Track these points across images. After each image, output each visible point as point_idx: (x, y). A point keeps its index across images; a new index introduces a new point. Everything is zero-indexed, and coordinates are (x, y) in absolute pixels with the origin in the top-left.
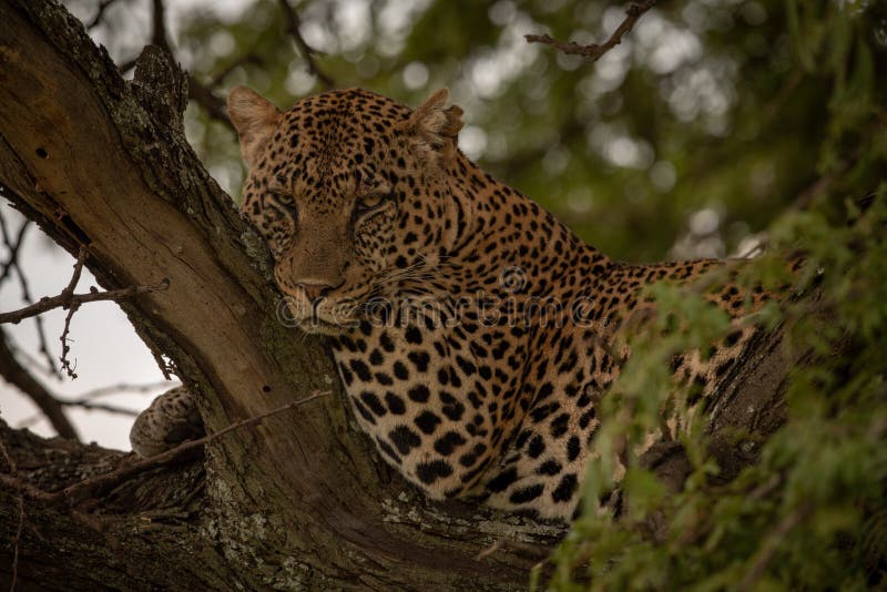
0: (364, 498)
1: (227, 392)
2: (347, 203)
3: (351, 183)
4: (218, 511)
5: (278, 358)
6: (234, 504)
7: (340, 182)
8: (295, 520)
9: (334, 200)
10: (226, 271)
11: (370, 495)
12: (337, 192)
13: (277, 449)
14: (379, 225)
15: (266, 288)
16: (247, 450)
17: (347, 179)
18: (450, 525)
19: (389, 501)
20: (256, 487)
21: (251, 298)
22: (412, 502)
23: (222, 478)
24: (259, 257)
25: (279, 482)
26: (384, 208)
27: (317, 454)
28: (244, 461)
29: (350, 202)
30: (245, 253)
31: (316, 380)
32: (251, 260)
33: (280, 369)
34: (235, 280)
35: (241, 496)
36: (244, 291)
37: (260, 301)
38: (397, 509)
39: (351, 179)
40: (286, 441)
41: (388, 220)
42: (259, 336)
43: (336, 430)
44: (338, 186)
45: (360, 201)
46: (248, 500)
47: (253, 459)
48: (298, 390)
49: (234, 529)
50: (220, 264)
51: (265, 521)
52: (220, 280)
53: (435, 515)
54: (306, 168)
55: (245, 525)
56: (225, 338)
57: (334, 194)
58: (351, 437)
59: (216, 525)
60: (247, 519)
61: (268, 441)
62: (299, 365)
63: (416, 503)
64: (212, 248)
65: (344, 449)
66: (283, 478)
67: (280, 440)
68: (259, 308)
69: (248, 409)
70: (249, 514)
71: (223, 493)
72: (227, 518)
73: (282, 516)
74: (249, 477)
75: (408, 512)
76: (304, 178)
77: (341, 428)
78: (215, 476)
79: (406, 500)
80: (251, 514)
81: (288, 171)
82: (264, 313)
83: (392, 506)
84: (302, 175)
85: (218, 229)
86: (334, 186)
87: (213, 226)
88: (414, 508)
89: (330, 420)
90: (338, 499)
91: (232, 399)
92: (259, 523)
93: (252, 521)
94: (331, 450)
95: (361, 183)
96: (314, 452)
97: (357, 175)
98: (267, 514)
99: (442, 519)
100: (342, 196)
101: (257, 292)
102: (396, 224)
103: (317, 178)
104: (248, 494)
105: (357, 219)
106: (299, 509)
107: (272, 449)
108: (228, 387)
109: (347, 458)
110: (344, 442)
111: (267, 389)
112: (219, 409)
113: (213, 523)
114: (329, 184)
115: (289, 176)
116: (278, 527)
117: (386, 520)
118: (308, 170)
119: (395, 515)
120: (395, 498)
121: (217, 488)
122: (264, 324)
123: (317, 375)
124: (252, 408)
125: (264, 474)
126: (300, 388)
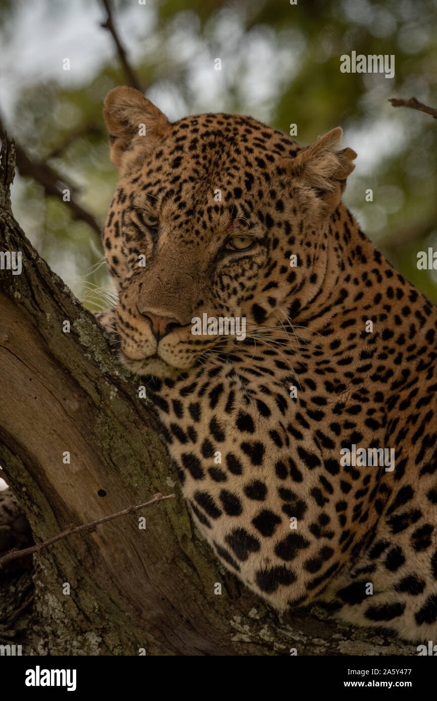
0: (211, 615)
1: (58, 496)
2: (215, 239)
3: (225, 218)
4: (48, 629)
5: (114, 459)
6: (66, 621)
7: (214, 215)
8: (133, 639)
9: (202, 232)
10: (56, 362)
11: (217, 612)
12: (208, 224)
13: (113, 562)
14: (244, 270)
15: (101, 380)
16: (80, 561)
17: (222, 213)
18: (306, 645)
19: (238, 619)
20: (90, 602)
21: (85, 391)
22: (264, 620)
23: (51, 592)
24: (93, 348)
25: (115, 596)
26: (253, 252)
27: (158, 565)
28: (77, 574)
29: (219, 239)
30: (78, 342)
31: (156, 483)
32: (85, 349)
33: (118, 471)
34: (67, 372)
35: (74, 613)
36: (77, 384)
37: (95, 396)
38: (247, 628)
39: (226, 213)
40: (123, 551)
41: (255, 267)
42: (94, 434)
43: (179, 539)
44: (210, 218)
45: (229, 240)
46: (81, 617)
47: (86, 571)
48: (136, 494)
49: (66, 649)
50: (50, 354)
51: (100, 640)
52: (51, 371)
53: (289, 634)
54: (180, 191)
55: (79, 644)
56: (55, 436)
57: (204, 226)
58: (195, 546)
59: (45, 645)
60: (79, 638)
61: (103, 552)
62: (138, 467)
63: (268, 620)
64: (42, 336)
65: (188, 560)
66: (120, 593)
67: (117, 550)
68: (93, 402)
69: (81, 515)
70: (82, 632)
71: (54, 609)
72: (59, 637)
73: (119, 635)
74: (82, 591)
75: (259, 630)
76: (176, 200)
77: (184, 537)
78: (44, 590)
79: (258, 617)
80: (85, 633)
81: (160, 190)
82: (99, 408)
83: (242, 624)
84: (174, 197)
85: (48, 315)
86: (206, 217)
87: (42, 311)
88: (266, 626)
89: (172, 528)
90: (182, 616)
91: (63, 504)
92: (93, 642)
93: (85, 640)
94: (173, 561)
95: (236, 220)
96: (154, 563)
97: (233, 211)
98: (102, 632)
99: (297, 638)
100: (212, 230)
101: (92, 385)
102: (262, 272)
103: (190, 204)
104: (81, 611)
105: (222, 258)
106: (138, 626)
107: (108, 560)
108: (59, 491)
109: (190, 570)
110: (188, 552)
111: (102, 493)
112: (49, 515)
113: (42, 642)
114: (201, 213)
115: (161, 196)
116: (115, 647)
117: (235, 639)
118: (183, 194)
119: (245, 634)
120: (245, 615)
121: (46, 603)
122: (99, 421)
123: (158, 478)
124: (85, 514)
125: (100, 588)
126: (138, 492)
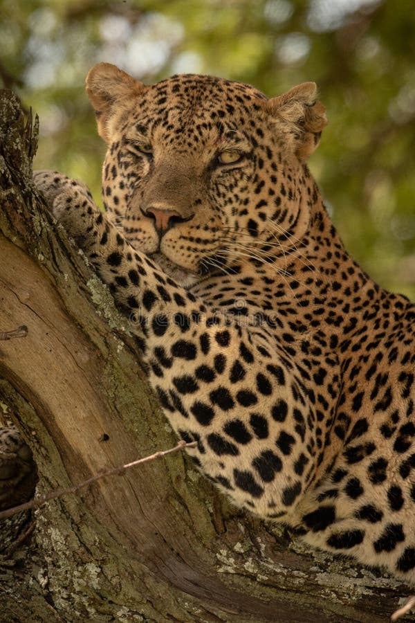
0: (198, 549)
1: (65, 440)
2: (207, 151)
3: (214, 133)
4: (48, 560)
5: (118, 406)
6: (67, 553)
7: (204, 131)
8: (130, 570)
9: (195, 144)
10: (71, 318)
11: (204, 545)
12: (199, 138)
13: (112, 498)
15: (110, 335)
16: (82, 499)
17: (211, 128)
18: (286, 577)
19: (224, 552)
20: (90, 535)
21: (95, 345)
22: (248, 553)
23: (55, 527)
24: (103, 306)
25: (113, 530)
26: (243, 165)
27: (153, 503)
28: (80, 510)
29: (210, 151)
30: (90, 300)
31: (155, 429)
32: (96, 307)
33: (121, 418)
34: (80, 327)
35: (76, 545)
36: (88, 338)
37: (103, 349)
38: (232, 560)
39: (214, 128)
40: (122, 490)
42: (101, 383)
43: (174, 479)
44: (201, 134)
45: (219, 153)
46: (83, 549)
47: (88, 508)
48: (136, 438)
49: (66, 578)
50: (65, 311)
51: (99, 570)
52: (65, 327)
53: (271, 566)
54: (167, 117)
55: (79, 574)
56: (66, 386)
57: (196, 139)
58: (188, 486)
59: (45, 575)
60: (80, 568)
61: (104, 490)
62: (139, 414)
63: (252, 554)
64: (59, 294)
65: (180, 498)
66: (118, 528)
67: (116, 489)
68: (101, 355)
69: (86, 457)
70: (83, 563)
71: (56, 542)
72: (59, 567)
73: (118, 565)
74: (84, 526)
75: (244, 563)
76: (164, 125)
77: (178, 478)
78: (47, 525)
79: (242, 551)
80: (85, 564)
81: (149, 121)
82: (107, 361)
83: (228, 557)
84: (162, 123)
85: (66, 275)
86: (196, 133)
87: (61, 272)
88: (250, 559)
89: (167, 469)
90: (173, 550)
91: (69, 447)
92: (93, 572)
93: (85, 570)
94: (167, 499)
95: (223, 134)
96: (149, 501)
97: (220, 127)
98: (102, 563)
99: (278, 570)
100: (203, 143)
101: (101, 339)
102: (252, 186)
103: (177, 125)
104: (82, 544)
105: (215, 169)
106: (133, 558)
107: (107, 498)
108: (66, 435)
109: (182, 508)
110: (181, 492)
111: (106, 438)
112: (55, 456)
113: (42, 571)
114: (191, 131)
115: (150, 125)
116: (113, 577)
117: (221, 570)
118: (169, 119)
119: (230, 566)
120: (231, 548)
121: (49, 536)
122: (106, 372)
123: (157, 424)
124: (89, 456)
125: (99, 523)
126: (138, 437)
